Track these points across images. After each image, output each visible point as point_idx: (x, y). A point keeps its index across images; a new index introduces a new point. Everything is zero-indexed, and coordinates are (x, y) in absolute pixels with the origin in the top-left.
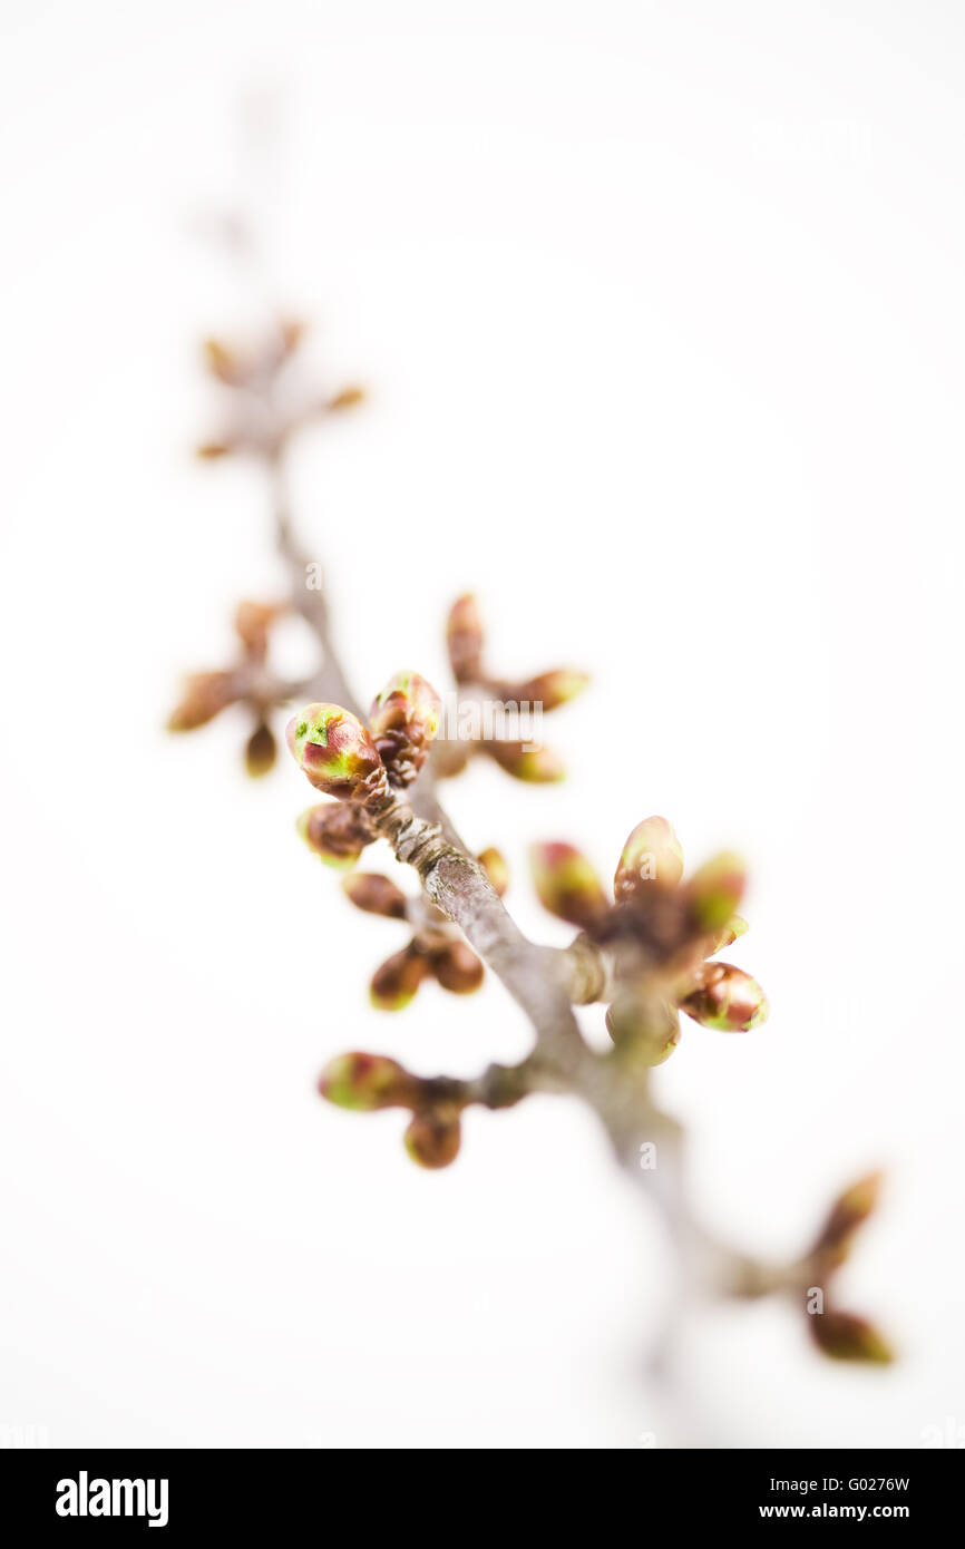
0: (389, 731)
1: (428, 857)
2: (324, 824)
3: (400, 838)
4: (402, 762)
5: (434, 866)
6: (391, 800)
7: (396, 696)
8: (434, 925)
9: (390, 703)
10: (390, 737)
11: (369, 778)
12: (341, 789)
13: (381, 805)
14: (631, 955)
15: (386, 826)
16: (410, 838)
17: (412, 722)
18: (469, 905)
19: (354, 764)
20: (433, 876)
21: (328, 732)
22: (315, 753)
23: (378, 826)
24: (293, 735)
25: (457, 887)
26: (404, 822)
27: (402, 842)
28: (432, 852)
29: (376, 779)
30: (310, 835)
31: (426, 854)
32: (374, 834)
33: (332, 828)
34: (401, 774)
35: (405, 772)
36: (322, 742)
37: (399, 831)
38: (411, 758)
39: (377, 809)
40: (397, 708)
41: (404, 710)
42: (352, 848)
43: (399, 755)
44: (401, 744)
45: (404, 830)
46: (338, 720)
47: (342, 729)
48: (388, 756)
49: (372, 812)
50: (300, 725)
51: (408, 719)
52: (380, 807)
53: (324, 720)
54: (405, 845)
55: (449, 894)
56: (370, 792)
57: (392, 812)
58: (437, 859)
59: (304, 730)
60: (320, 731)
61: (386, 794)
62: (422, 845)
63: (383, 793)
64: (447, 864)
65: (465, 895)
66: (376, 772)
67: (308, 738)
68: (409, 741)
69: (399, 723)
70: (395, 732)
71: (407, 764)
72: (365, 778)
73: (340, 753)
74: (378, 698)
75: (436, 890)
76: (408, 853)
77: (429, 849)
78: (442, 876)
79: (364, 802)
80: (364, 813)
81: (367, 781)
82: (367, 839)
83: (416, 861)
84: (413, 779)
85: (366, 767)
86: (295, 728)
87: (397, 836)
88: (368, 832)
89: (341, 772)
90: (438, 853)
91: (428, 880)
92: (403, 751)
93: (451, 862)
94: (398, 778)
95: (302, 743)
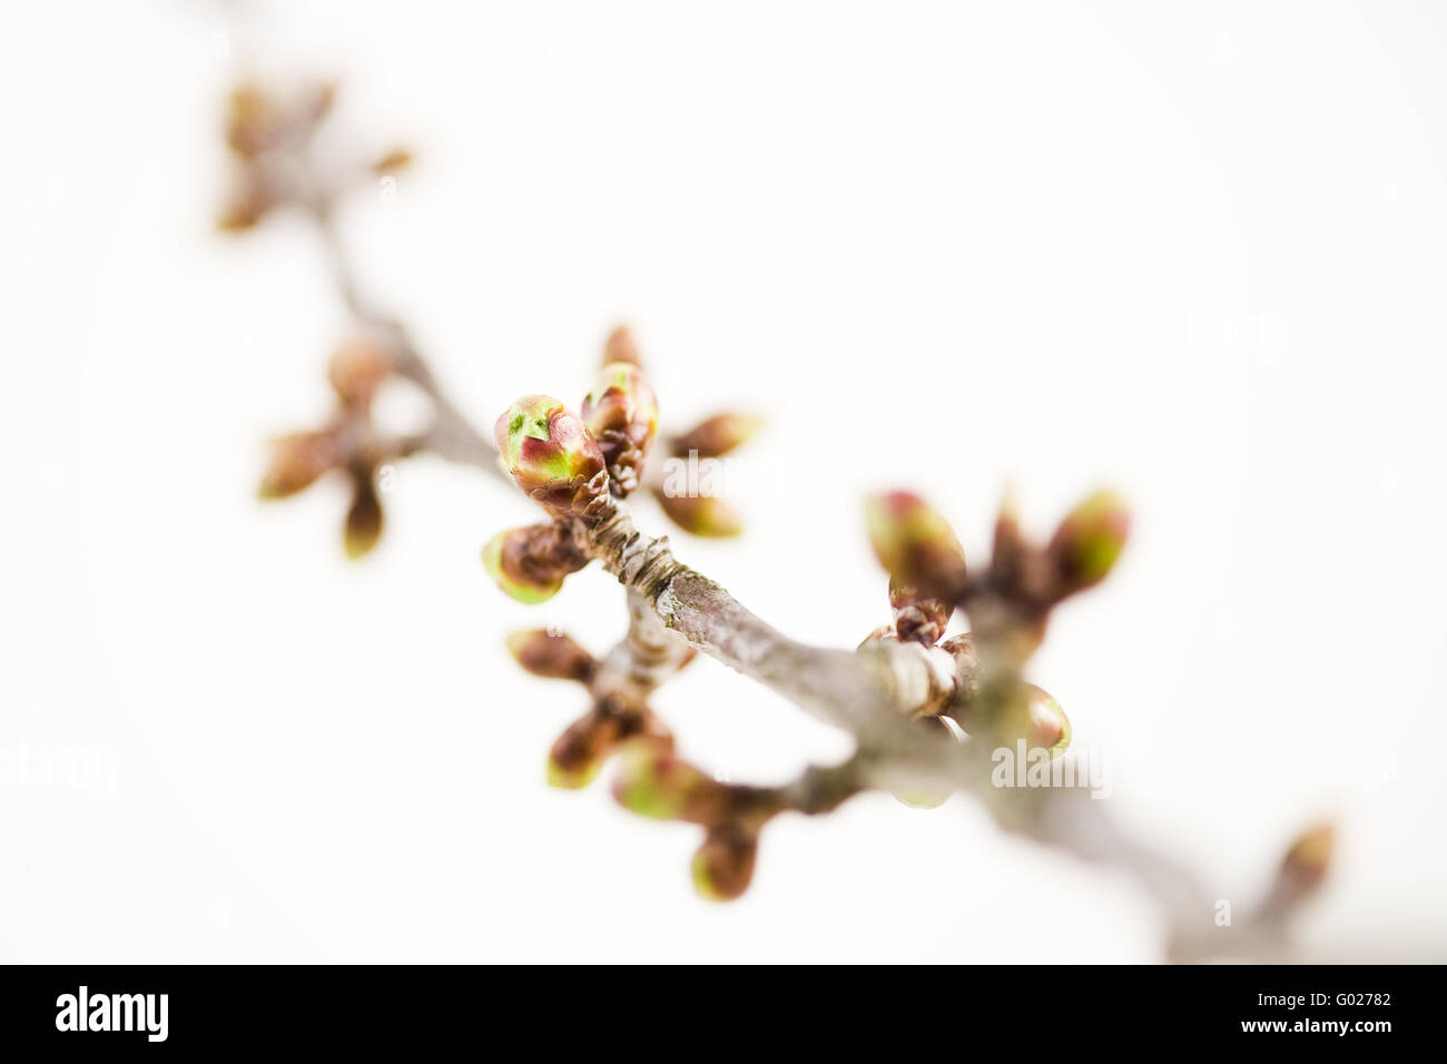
0: (608, 432)
1: (660, 574)
2: (525, 547)
3: (626, 554)
4: (622, 469)
5: (668, 583)
6: (614, 512)
7: (612, 393)
8: (642, 671)
9: (607, 400)
10: (608, 439)
11: (593, 481)
12: (558, 495)
13: (599, 518)
14: (993, 614)
15: (607, 541)
16: (638, 553)
17: (633, 422)
18: (723, 618)
19: (578, 463)
20: (666, 596)
21: (549, 424)
22: (535, 449)
23: (598, 541)
24: (506, 430)
25: (702, 603)
26: (629, 537)
27: (628, 558)
28: (664, 569)
29: (599, 484)
30: (505, 563)
31: (658, 571)
32: (588, 554)
33: (535, 551)
34: (620, 482)
35: (625, 480)
36: (541, 435)
37: (624, 546)
38: (632, 464)
39: (598, 520)
40: (615, 406)
41: (624, 407)
42: (557, 574)
43: (620, 459)
44: (621, 446)
45: (630, 544)
46: (560, 411)
47: (563, 423)
48: (611, 459)
49: (591, 524)
50: (514, 418)
51: (629, 418)
52: (601, 519)
53: (545, 410)
54: (631, 561)
55: (693, 612)
56: (593, 499)
57: (614, 525)
58: (670, 577)
59: (519, 424)
60: (539, 424)
61: (608, 503)
62: (652, 561)
63: (605, 503)
64: (684, 580)
65: (714, 610)
66: (600, 475)
67: (525, 432)
68: (631, 443)
69: (618, 423)
70: (615, 433)
71: (628, 472)
72: (588, 482)
73: (563, 449)
74: (588, 398)
75: (671, 610)
76: (637, 570)
77: (660, 565)
78: (680, 594)
79: (584, 512)
80: (579, 527)
81: (590, 485)
82: (577, 561)
83: (645, 580)
84: (633, 490)
85: (590, 468)
86: (508, 422)
87: (622, 552)
88: (582, 551)
89: (560, 473)
90: (671, 570)
91: (660, 601)
92: (624, 455)
93: (689, 579)
94: (618, 487)
95: (519, 439)
